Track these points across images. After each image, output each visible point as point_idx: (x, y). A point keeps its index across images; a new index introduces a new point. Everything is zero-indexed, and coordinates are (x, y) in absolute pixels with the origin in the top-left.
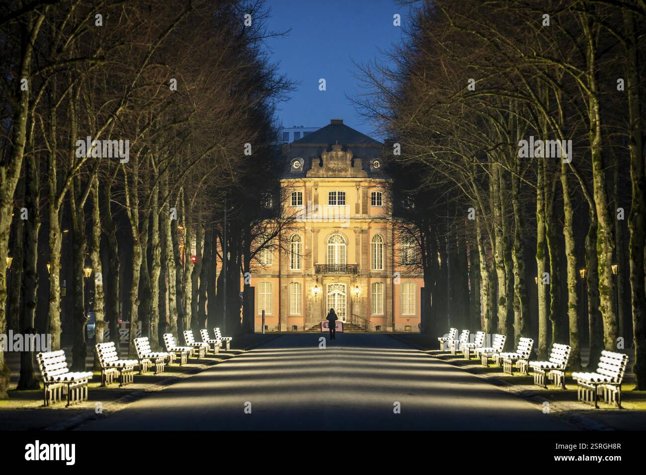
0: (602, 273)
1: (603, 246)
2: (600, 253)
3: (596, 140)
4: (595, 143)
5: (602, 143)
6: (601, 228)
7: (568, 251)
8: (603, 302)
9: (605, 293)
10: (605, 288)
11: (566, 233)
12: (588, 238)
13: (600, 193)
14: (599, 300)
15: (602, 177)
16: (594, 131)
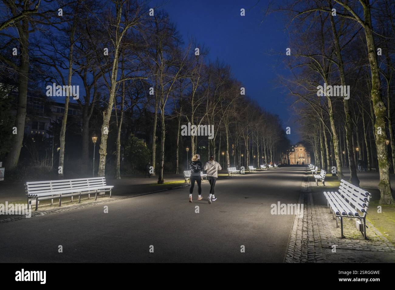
0: (335, 149)
1: (335, 141)
2: (334, 143)
3: (331, 111)
4: (331, 112)
5: (333, 112)
6: (334, 136)
7: (326, 147)
8: (336, 157)
9: (337, 154)
10: (336, 153)
11: (325, 143)
12: (331, 142)
13: (333, 126)
14: (335, 157)
15: (333, 121)
16: (330, 109)
